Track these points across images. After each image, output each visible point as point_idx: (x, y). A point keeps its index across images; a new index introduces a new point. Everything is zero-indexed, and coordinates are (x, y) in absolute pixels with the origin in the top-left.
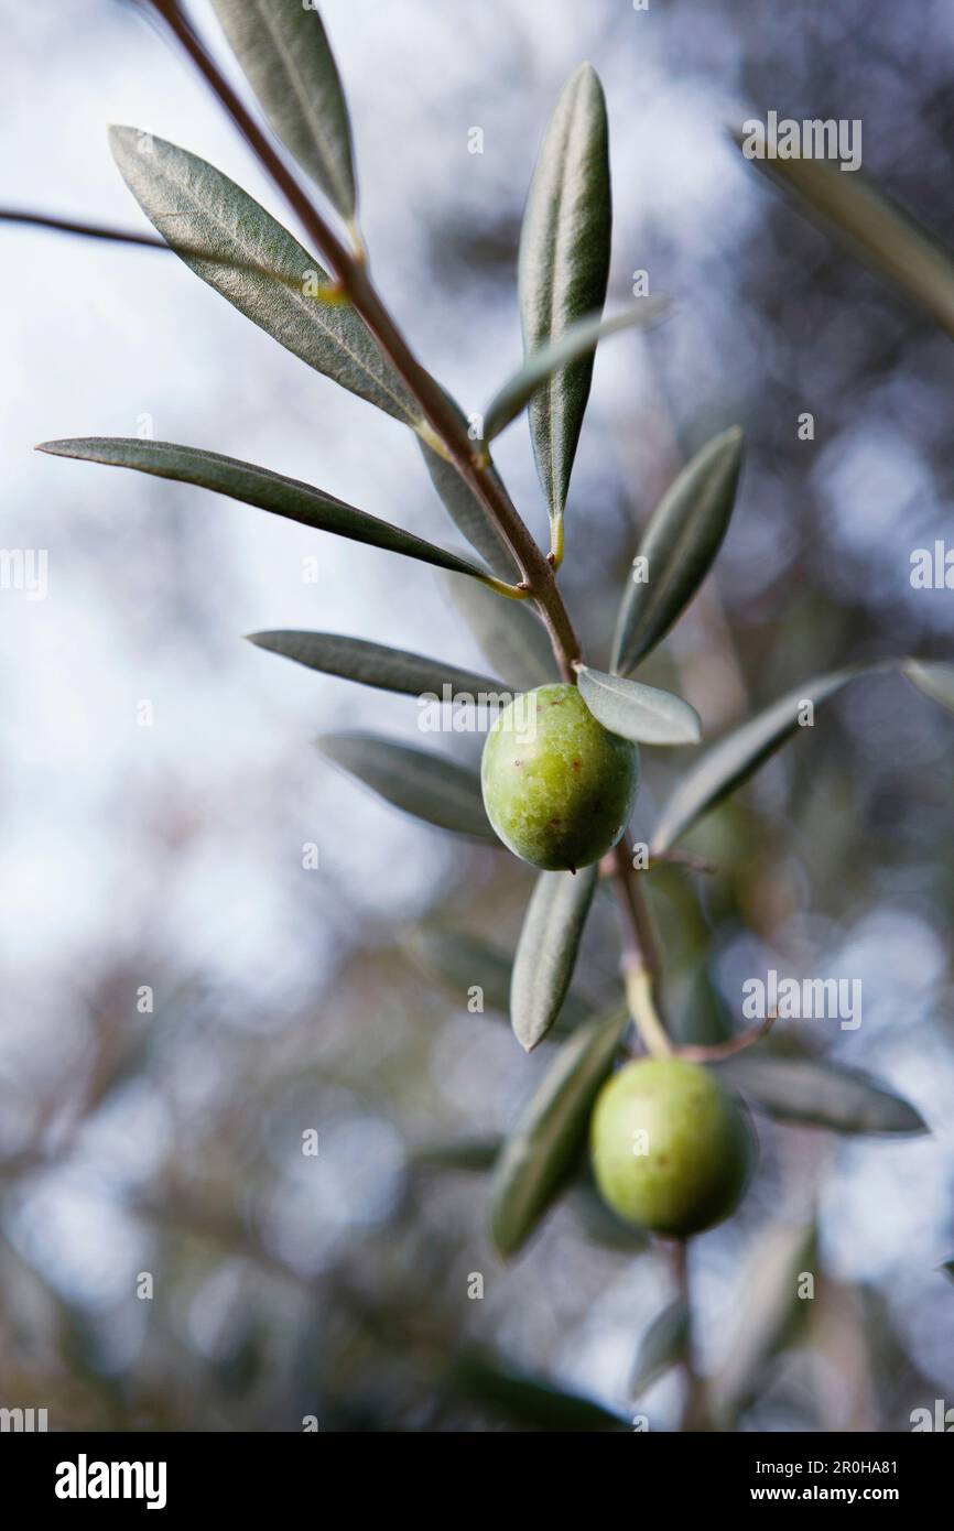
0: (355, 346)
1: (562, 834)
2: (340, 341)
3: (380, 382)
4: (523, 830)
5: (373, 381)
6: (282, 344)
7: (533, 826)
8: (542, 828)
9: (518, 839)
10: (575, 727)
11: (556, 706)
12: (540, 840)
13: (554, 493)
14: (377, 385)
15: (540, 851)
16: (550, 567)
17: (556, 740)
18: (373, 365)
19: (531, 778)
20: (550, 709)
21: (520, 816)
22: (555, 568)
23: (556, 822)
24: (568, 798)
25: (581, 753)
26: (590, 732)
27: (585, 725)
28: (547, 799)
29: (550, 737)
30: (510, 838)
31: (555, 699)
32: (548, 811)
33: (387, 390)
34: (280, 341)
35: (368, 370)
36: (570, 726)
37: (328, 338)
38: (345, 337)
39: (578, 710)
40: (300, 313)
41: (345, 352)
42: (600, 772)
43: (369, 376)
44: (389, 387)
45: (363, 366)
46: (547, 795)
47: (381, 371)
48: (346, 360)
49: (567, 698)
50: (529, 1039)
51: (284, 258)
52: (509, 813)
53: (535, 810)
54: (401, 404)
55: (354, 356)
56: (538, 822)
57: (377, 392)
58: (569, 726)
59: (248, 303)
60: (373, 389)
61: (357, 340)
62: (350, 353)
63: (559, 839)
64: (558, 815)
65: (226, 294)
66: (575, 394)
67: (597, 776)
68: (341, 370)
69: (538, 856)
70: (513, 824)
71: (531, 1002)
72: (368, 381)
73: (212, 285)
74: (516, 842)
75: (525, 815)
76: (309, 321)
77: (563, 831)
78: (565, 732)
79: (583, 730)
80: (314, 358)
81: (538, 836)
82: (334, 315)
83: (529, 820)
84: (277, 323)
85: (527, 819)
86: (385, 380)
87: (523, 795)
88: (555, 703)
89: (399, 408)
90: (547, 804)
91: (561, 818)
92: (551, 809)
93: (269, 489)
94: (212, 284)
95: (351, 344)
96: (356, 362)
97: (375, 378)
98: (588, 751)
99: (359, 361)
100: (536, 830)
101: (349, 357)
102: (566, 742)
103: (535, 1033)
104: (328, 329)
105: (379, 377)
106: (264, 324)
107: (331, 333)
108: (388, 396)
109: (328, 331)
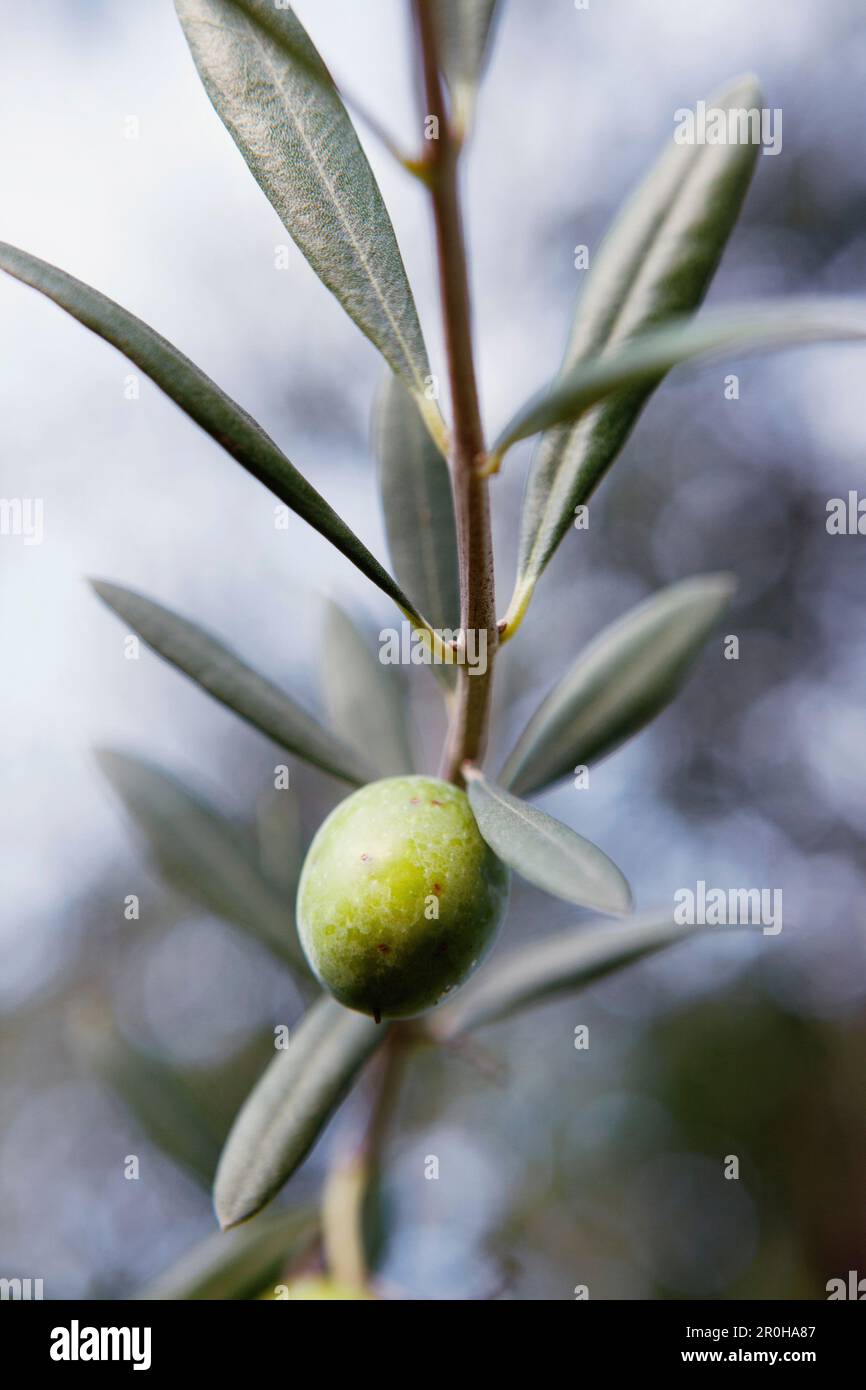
0: (380, 270)
1: (386, 967)
2: (363, 258)
3: (395, 325)
4: (339, 943)
5: (387, 320)
6: (290, 231)
7: (354, 943)
8: (364, 949)
9: (326, 950)
10: (451, 841)
11: (437, 807)
12: (355, 962)
13: (535, 551)
14: (390, 327)
15: (348, 978)
16: (497, 634)
17: (423, 847)
18: (393, 302)
19: (375, 882)
20: (428, 808)
21: (343, 923)
22: (501, 640)
23: (385, 948)
24: (412, 925)
25: (447, 875)
26: (467, 854)
27: (464, 844)
28: (386, 916)
29: (417, 841)
30: (317, 945)
31: (437, 798)
32: (380, 931)
33: (400, 338)
34: (289, 229)
35: (385, 305)
36: (446, 838)
37: (349, 247)
38: (372, 255)
39: (461, 822)
40: (327, 204)
41: (365, 272)
42: (462, 908)
43: (384, 312)
44: (403, 335)
45: (381, 297)
46: (387, 910)
47: (400, 313)
48: (362, 282)
49: (452, 802)
50: (229, 1214)
51: (331, 135)
52: (330, 914)
53: (364, 924)
54: (411, 362)
55: (375, 282)
56: (363, 940)
57: (386, 335)
58: (444, 836)
59: (267, 167)
60: (383, 330)
61: (384, 265)
62: (372, 277)
63: (380, 971)
64: (390, 940)
65: (243, 147)
66: (601, 447)
67: (456, 911)
68: (352, 292)
69: (343, 982)
70: (329, 930)
71: (250, 1164)
72: (380, 318)
73: (229, 128)
74: (323, 954)
75: (349, 924)
76: (334, 219)
77: (389, 963)
78: (438, 843)
79: (460, 849)
80: (324, 265)
81: (354, 957)
82: (367, 225)
83: (353, 934)
84: (294, 205)
85: (350, 931)
86: (401, 325)
87: (357, 900)
88: (435, 803)
89: (407, 364)
90: (383, 922)
91: (393, 946)
92: (385, 929)
93: (207, 397)
94: (229, 126)
95: (376, 267)
96: (374, 290)
97: (391, 318)
98: (456, 876)
99: (378, 290)
100: (356, 949)
101: (368, 280)
102: (435, 855)
103: (239, 1207)
104: (354, 238)
105: (396, 319)
106: (277, 201)
107: (356, 244)
108: (399, 346)
109: (353, 240)
